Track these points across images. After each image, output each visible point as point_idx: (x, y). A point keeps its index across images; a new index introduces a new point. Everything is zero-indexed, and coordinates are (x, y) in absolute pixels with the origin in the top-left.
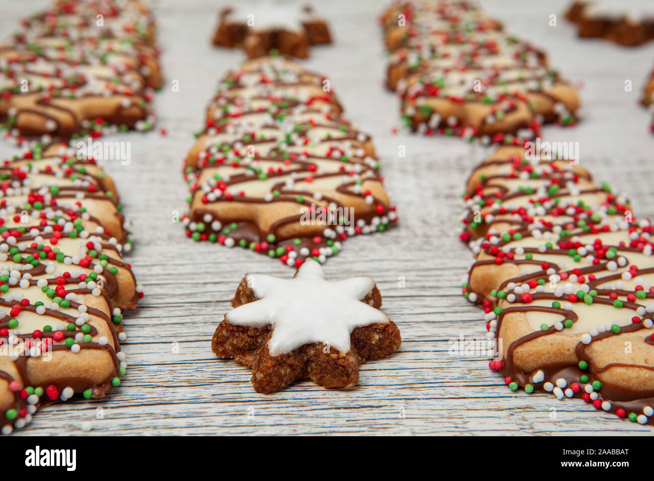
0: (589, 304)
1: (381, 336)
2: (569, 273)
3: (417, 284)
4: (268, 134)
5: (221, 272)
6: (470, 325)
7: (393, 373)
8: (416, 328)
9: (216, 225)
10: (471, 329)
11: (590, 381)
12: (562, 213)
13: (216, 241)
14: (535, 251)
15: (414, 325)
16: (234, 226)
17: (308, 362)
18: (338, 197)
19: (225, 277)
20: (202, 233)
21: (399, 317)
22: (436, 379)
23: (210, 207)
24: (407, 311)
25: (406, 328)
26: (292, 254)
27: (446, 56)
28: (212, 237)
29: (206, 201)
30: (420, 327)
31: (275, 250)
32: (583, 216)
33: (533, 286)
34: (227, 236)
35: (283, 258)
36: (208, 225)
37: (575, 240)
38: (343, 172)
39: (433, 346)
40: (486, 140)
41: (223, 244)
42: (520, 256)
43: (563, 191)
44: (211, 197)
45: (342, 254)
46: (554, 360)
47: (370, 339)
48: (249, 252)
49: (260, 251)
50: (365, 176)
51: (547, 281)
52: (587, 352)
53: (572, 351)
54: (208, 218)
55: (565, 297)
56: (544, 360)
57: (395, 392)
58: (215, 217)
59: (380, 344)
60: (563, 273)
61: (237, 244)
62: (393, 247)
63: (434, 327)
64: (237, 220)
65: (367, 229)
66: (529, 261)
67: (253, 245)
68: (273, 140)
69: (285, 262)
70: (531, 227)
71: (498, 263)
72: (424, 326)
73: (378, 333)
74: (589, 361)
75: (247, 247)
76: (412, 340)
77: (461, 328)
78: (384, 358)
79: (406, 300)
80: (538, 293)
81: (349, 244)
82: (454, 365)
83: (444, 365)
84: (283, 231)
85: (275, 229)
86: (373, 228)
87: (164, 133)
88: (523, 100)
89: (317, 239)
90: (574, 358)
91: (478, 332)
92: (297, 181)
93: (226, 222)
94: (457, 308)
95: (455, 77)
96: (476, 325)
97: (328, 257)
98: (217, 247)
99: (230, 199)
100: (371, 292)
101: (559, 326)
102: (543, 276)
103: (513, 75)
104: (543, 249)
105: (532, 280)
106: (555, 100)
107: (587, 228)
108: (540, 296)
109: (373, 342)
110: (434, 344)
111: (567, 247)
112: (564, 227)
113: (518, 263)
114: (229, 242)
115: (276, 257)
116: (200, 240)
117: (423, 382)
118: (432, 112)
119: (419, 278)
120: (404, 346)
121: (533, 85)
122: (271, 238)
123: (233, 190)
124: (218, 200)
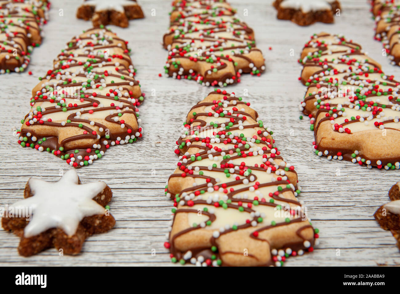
0: (225, 209)
1: (101, 221)
2: (220, 186)
3: (141, 180)
4: (78, 80)
5: (30, 169)
6: (162, 210)
7: (106, 243)
8: (130, 211)
9: (34, 139)
10: (162, 213)
11: (216, 259)
12: (229, 142)
13: (34, 148)
14: (206, 169)
15: (130, 209)
16: (44, 139)
17: (53, 238)
18: (106, 123)
19: (31, 172)
20: (26, 142)
21: (123, 203)
22: (130, 248)
23: (31, 128)
24: (129, 199)
25: (124, 211)
26: (73, 159)
27: (196, 30)
28: (32, 145)
29: (28, 124)
30: (133, 210)
31: (64, 156)
32: (240, 145)
33: (196, 194)
34: (40, 145)
35: (68, 160)
36: (29, 138)
37: (230, 162)
38: (113, 107)
39: (136, 224)
40: (208, 84)
41: (38, 149)
42: (196, 172)
43: (236, 126)
44: (31, 122)
45: (104, 158)
46: (197, 245)
47: (94, 222)
48: (52, 155)
49: (57, 155)
50: (125, 110)
51: (206, 191)
52: (217, 241)
53: (208, 241)
54: (29, 134)
55: (213, 204)
56: (192, 246)
57: (102, 257)
58: (33, 134)
59: (100, 226)
60: (216, 186)
61: (45, 150)
62: (136, 153)
63: (141, 211)
64: (46, 136)
65: (122, 142)
66: (201, 176)
67: (53, 151)
68: (80, 84)
69: (69, 163)
70: (209, 152)
71: (184, 176)
72: (136, 210)
73: (99, 220)
74: (217, 246)
75: (51, 152)
76: (125, 219)
77: (156, 212)
78: (104, 232)
79: (130, 191)
80: (198, 200)
81: (109, 151)
82: (144, 238)
83: (137, 239)
84: (69, 145)
85: (64, 143)
86: (126, 141)
87: (31, 74)
88: (231, 61)
89: (88, 150)
90: (209, 245)
91: (165, 215)
92: (82, 113)
93: (39, 137)
94: (159, 198)
95: (198, 44)
96: (166, 210)
97: (94, 160)
98: (35, 151)
99: (43, 123)
100: (103, 191)
101: (203, 225)
102: (204, 188)
103: (229, 44)
104: (210, 168)
105: (196, 190)
106: (250, 61)
107: (240, 154)
108: (199, 202)
109: (96, 225)
110: (137, 223)
111: (225, 166)
112: (227, 152)
113: (195, 177)
114: (41, 148)
115: (64, 159)
116: (26, 146)
117: (121, 250)
118: (180, 66)
119: (143, 176)
120: (119, 224)
121: (237, 51)
122: (61, 149)
123: (45, 118)
124: (35, 124)
